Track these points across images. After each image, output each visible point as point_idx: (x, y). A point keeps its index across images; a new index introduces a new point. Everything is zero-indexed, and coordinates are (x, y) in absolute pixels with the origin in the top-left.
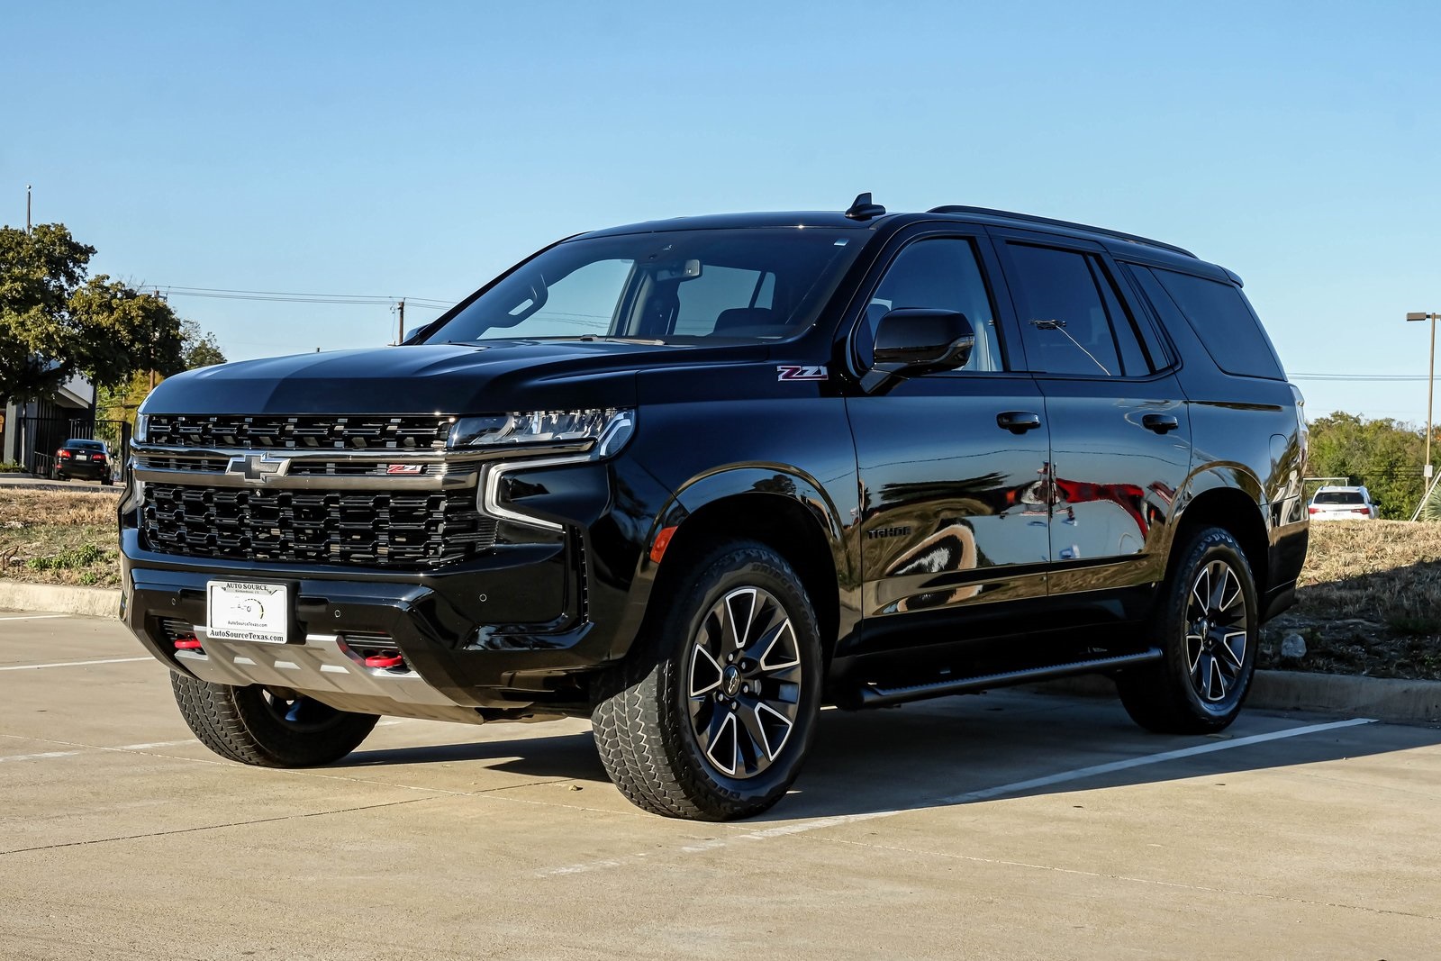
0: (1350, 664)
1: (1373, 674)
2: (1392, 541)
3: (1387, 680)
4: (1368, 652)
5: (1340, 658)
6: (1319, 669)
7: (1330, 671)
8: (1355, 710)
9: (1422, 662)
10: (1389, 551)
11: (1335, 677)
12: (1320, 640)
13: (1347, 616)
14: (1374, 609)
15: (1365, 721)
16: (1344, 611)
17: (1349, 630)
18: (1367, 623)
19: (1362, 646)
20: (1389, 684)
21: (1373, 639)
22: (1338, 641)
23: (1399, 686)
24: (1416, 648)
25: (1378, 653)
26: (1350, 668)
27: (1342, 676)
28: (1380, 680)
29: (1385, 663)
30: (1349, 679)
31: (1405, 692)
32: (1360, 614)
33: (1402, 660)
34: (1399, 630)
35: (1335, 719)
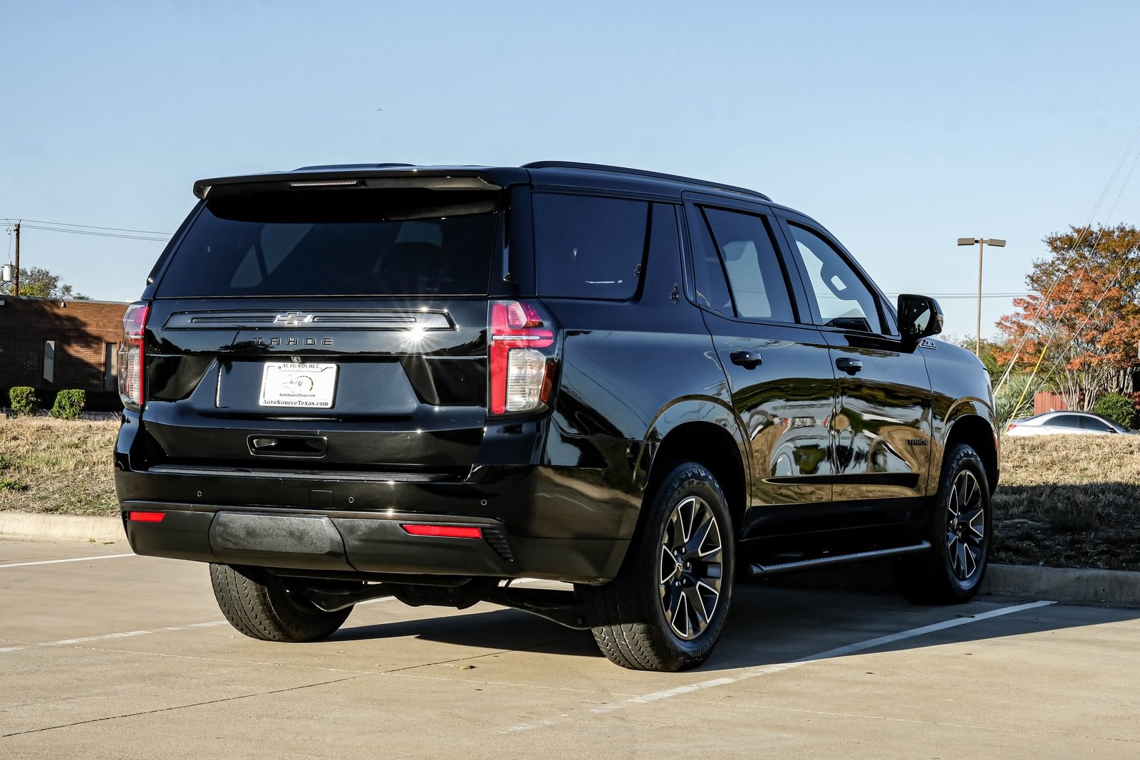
0: (1027, 557)
1: (1047, 564)
2: (1029, 452)
3: (1062, 569)
4: (1038, 545)
5: (1017, 551)
6: (1002, 561)
7: (1012, 562)
8: (1037, 593)
9: (1086, 554)
10: (1030, 460)
11: (1018, 568)
12: (997, 537)
13: (1012, 517)
14: (1035, 510)
15: (1048, 603)
16: (1010, 512)
17: (1018, 528)
18: (1031, 523)
19: (1032, 541)
20: (1064, 572)
21: (1040, 536)
22: (1012, 537)
23: (1073, 573)
24: (1078, 542)
25: (1047, 547)
26: (1028, 560)
27: (1024, 567)
28: (1056, 569)
29: (1054, 555)
30: (1031, 569)
31: (1078, 578)
32: (1023, 515)
33: (1069, 553)
34: (1060, 527)
35: (1022, 602)
